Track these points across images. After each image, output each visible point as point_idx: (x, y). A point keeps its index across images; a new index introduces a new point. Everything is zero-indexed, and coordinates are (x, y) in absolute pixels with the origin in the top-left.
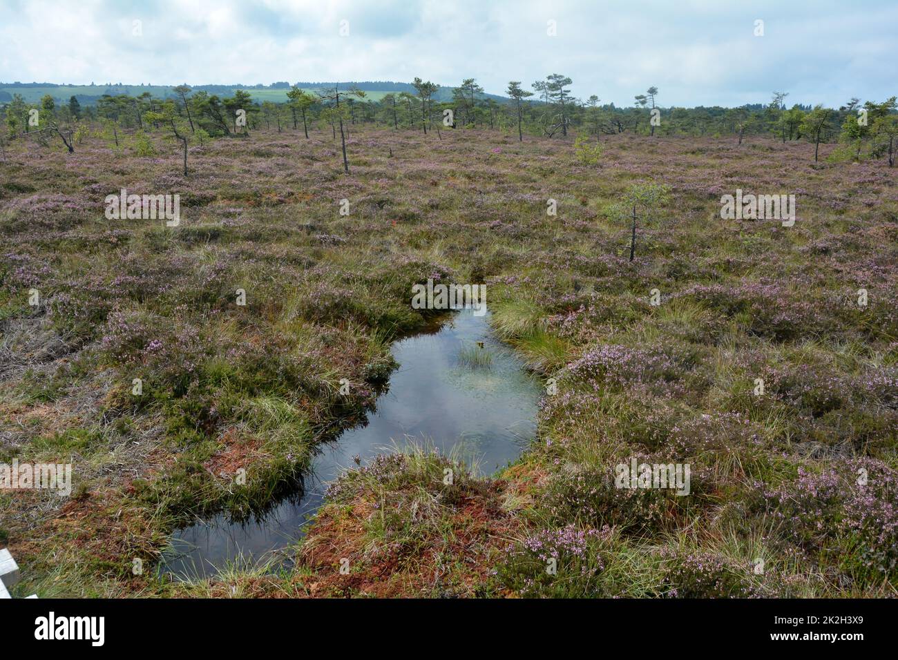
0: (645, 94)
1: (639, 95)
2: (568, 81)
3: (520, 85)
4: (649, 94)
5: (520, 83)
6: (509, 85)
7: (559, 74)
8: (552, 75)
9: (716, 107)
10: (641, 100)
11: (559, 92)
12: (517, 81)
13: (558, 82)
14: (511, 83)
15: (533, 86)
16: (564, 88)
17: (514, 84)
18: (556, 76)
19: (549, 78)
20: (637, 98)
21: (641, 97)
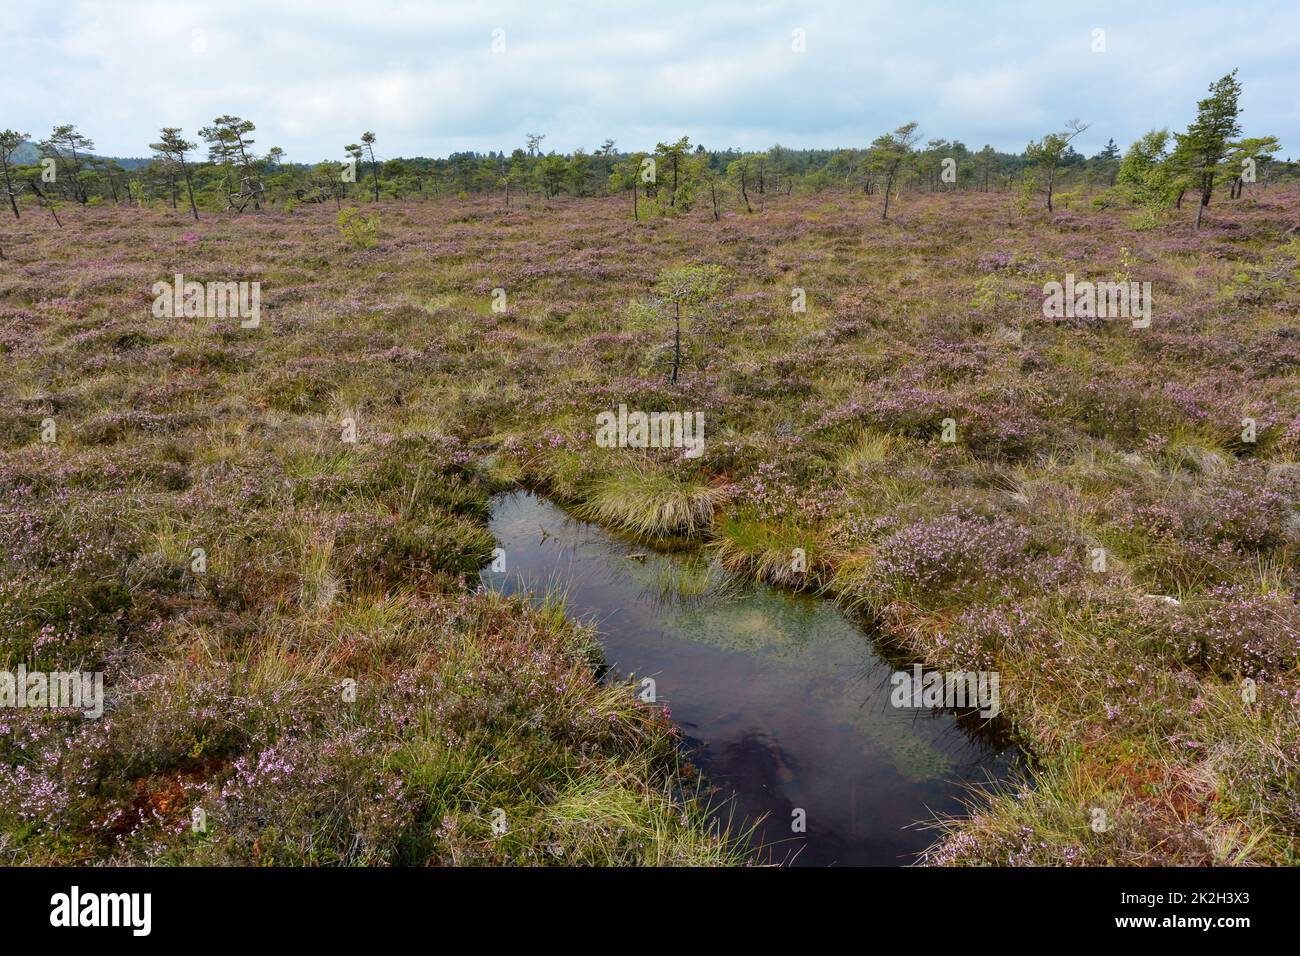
0: (359, 142)
1: (350, 144)
2: (249, 127)
3: (181, 133)
4: (365, 142)
5: (180, 130)
6: (162, 134)
7: (232, 116)
8: (221, 117)
9: (419, 158)
10: (355, 151)
11: (237, 143)
12: (173, 127)
13: (232, 127)
14: (165, 130)
15: (200, 134)
16: (244, 137)
17: (171, 132)
18: (227, 119)
19: (218, 121)
20: (348, 149)
21: (353, 147)
